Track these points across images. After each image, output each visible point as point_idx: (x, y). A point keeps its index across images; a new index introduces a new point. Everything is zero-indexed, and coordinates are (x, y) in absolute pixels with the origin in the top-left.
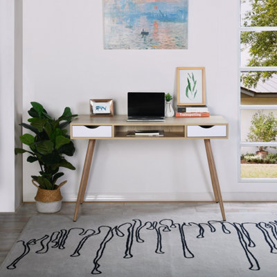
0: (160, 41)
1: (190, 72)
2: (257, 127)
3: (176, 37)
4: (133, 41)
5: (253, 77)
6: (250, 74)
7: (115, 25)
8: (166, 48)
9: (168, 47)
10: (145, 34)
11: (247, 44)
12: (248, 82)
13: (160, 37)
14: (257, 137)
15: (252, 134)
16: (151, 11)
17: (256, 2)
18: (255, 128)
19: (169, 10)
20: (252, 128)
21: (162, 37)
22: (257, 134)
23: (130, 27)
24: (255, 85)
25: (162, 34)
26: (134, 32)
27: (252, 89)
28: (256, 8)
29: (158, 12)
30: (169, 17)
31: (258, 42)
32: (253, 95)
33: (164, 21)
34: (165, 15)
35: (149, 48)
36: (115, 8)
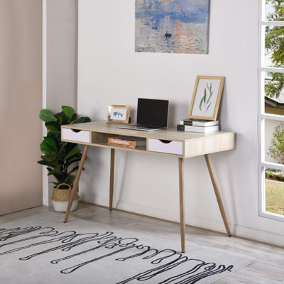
0: (182, 44)
1: (209, 81)
2: (280, 141)
3: (196, 40)
4: (157, 43)
5: (275, 86)
6: (272, 82)
7: (144, 26)
8: (186, 53)
9: (188, 51)
10: (168, 35)
11: (270, 50)
12: (269, 90)
13: (182, 40)
14: (279, 152)
15: (274, 147)
16: (174, 11)
17: (279, 4)
18: (277, 141)
19: (190, 9)
20: (274, 142)
21: (184, 40)
22: (279, 149)
23: (156, 28)
24: (278, 95)
25: (183, 36)
26: (159, 33)
27: (274, 99)
28: (279, 10)
29: (180, 12)
30: (190, 17)
31: (281, 48)
32: (275, 105)
33: (186, 22)
34: (186, 15)
35: (172, 51)
36: (144, 7)
